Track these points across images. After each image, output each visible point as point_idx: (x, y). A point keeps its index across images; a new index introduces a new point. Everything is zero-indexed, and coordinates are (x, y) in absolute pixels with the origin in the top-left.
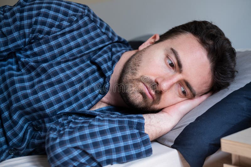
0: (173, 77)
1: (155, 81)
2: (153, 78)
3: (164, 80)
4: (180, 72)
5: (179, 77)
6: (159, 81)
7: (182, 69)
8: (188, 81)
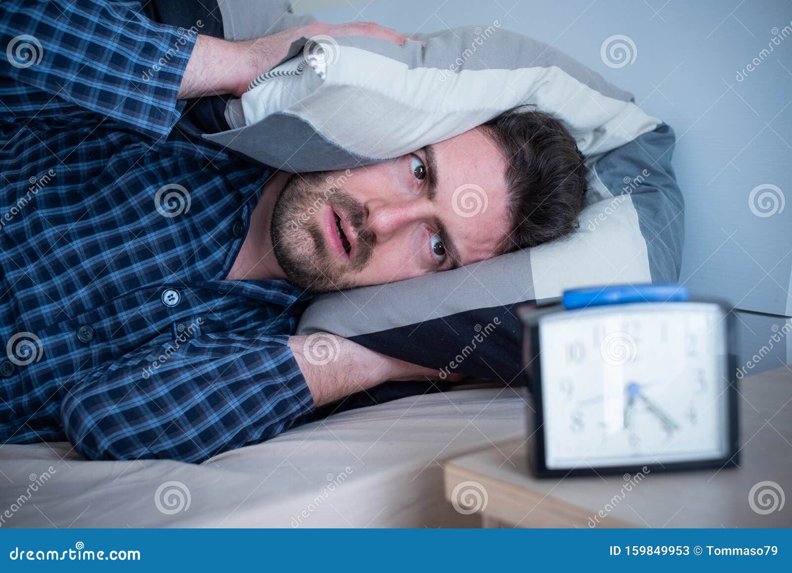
0: (410, 202)
1: (365, 206)
2: (361, 199)
3: (385, 204)
4: (431, 196)
5: (425, 208)
6: (371, 207)
7: (435, 190)
8: (443, 222)
